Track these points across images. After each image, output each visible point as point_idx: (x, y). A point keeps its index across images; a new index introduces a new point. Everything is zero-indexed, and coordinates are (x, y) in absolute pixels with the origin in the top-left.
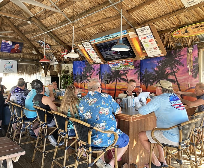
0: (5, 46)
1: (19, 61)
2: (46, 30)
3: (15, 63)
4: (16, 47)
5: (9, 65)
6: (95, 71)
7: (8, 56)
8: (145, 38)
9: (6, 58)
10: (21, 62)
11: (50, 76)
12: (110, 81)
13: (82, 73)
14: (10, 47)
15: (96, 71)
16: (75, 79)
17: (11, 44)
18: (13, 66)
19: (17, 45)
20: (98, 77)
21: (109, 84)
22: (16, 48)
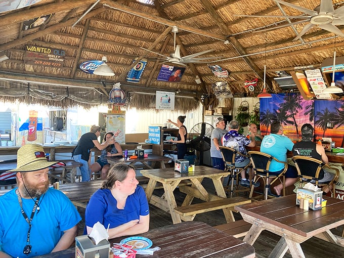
0: (164, 72)
1: (177, 92)
2: (244, 52)
3: (172, 95)
4: (175, 74)
5: (166, 98)
6: (302, 109)
7: (163, 86)
8: (315, 80)
9: (161, 88)
10: (179, 94)
11: (222, 114)
12: (336, 124)
13: (277, 111)
14: (169, 73)
15: (304, 109)
16: (262, 120)
17: (172, 70)
18: (169, 100)
19: (178, 71)
20: (309, 118)
21: (332, 128)
22: (175, 76)
